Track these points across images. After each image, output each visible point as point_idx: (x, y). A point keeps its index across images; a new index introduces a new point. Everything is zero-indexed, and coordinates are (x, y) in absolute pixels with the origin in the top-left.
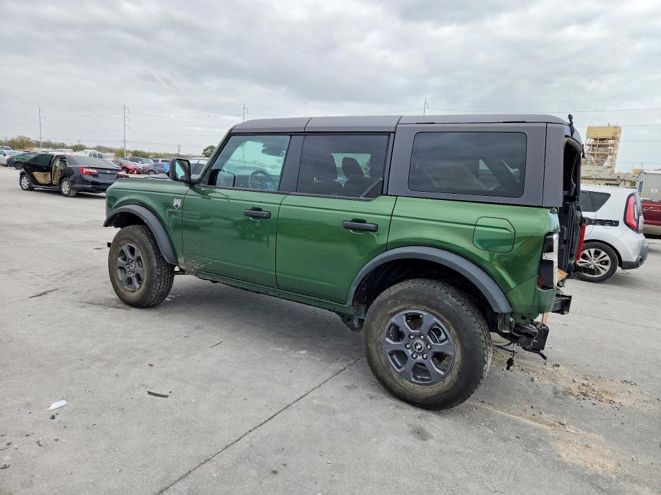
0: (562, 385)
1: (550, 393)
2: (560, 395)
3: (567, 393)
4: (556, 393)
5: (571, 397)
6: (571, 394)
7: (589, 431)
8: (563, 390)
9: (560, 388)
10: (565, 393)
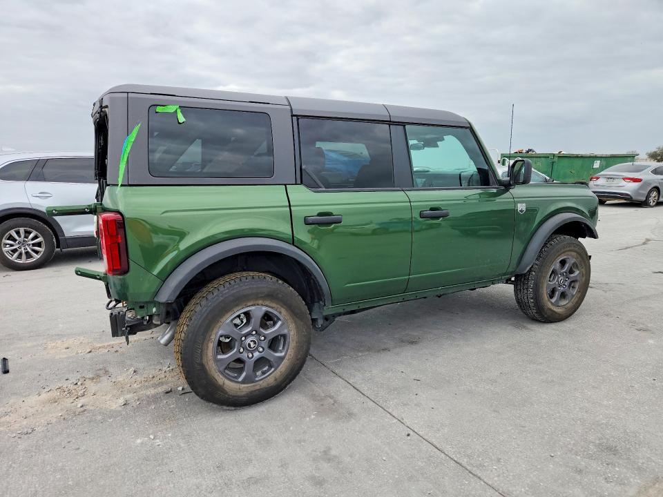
0: (105, 383)
1: (111, 370)
2: (101, 373)
3: (96, 378)
4: (106, 372)
5: (91, 376)
6: (93, 379)
7: (68, 358)
8: (101, 378)
9: (105, 378)
10: (99, 376)
